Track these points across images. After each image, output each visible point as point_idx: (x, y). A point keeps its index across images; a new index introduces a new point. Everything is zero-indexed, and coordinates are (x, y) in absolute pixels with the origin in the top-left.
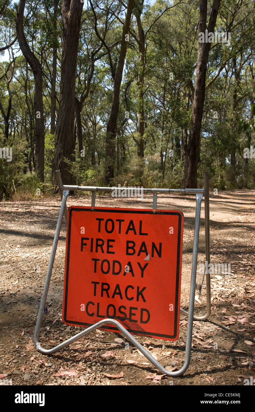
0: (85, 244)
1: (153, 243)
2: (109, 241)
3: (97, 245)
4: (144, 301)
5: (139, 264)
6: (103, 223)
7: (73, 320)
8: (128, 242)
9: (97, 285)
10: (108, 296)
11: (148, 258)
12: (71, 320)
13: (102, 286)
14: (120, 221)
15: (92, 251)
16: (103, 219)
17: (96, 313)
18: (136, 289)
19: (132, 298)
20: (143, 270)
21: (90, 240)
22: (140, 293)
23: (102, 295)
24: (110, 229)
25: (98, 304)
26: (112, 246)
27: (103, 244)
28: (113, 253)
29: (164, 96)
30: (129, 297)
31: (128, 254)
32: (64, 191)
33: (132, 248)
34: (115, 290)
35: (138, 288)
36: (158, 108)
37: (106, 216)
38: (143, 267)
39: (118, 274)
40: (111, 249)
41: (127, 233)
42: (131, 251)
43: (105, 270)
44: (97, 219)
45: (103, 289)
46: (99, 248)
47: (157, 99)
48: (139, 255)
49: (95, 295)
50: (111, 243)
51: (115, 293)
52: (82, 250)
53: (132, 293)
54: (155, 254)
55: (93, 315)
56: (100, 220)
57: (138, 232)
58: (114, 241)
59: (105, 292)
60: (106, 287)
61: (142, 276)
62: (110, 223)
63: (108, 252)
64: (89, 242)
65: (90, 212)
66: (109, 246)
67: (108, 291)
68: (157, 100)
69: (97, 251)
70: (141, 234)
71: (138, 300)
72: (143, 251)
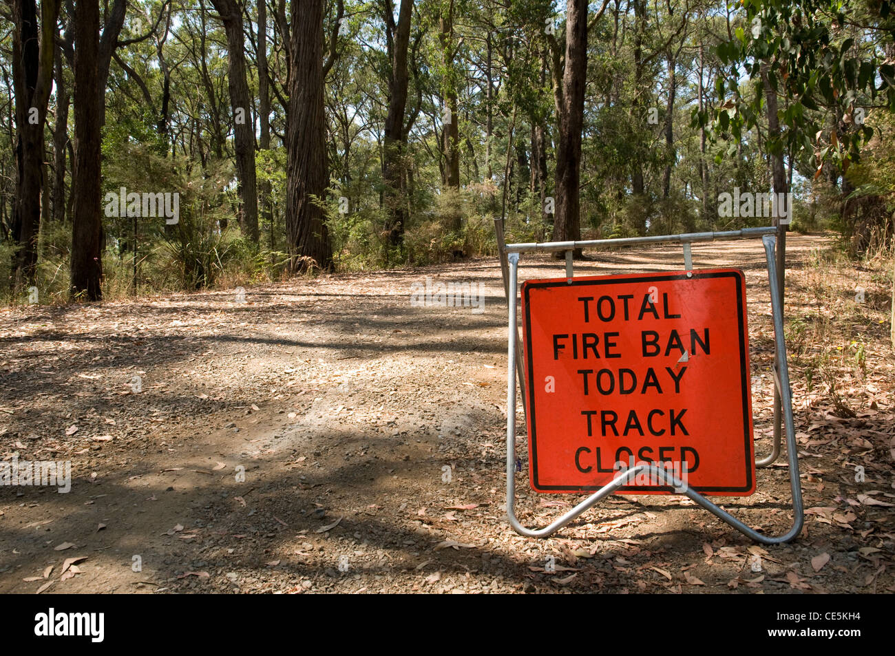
0: (563, 347)
1: (693, 331)
2: (607, 335)
3: (586, 346)
4: (686, 433)
5: (669, 369)
6: (592, 305)
7: (553, 484)
8: (644, 334)
9: (592, 416)
10: (616, 434)
11: (685, 358)
12: (549, 484)
13: (603, 418)
14: (626, 298)
15: (576, 357)
16: (592, 299)
17: (595, 467)
18: (667, 414)
19: (663, 432)
20: (677, 379)
21: (571, 338)
22: (676, 421)
23: (604, 433)
24: (606, 314)
25: (598, 450)
26: (614, 345)
27: (597, 341)
28: (618, 356)
29: (489, 57)
30: (657, 429)
31: (646, 354)
32: (510, 255)
33: (653, 343)
34: (629, 422)
35: (672, 412)
36: (477, 83)
37: (596, 292)
38: (677, 374)
39: (630, 392)
40: (612, 350)
41: (640, 318)
42: (651, 349)
43: (606, 388)
44: (580, 299)
45: (604, 423)
46: (590, 350)
47: (474, 63)
48: (667, 354)
49: (590, 434)
50: (611, 340)
51: (628, 426)
52: (556, 358)
53: (661, 422)
54: (699, 349)
55: (589, 469)
56: (586, 300)
57: (661, 313)
58: (616, 334)
59: (608, 427)
60: (609, 418)
61: (678, 390)
62: (606, 303)
63: (608, 356)
64: (568, 342)
65: (565, 288)
66: (608, 345)
67: (615, 424)
68: (473, 67)
69: (585, 357)
70: (667, 316)
71: (673, 433)
72: (675, 347)
